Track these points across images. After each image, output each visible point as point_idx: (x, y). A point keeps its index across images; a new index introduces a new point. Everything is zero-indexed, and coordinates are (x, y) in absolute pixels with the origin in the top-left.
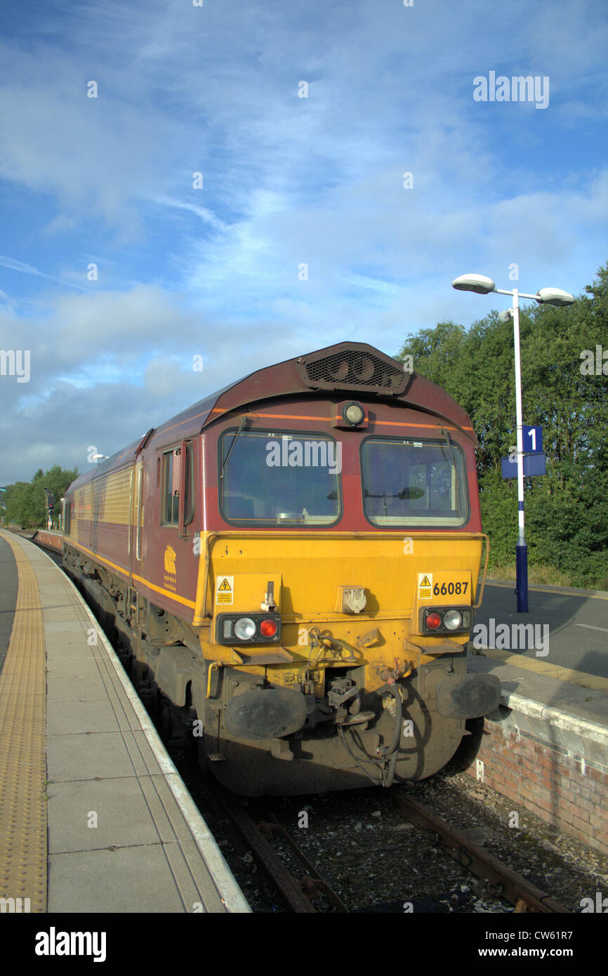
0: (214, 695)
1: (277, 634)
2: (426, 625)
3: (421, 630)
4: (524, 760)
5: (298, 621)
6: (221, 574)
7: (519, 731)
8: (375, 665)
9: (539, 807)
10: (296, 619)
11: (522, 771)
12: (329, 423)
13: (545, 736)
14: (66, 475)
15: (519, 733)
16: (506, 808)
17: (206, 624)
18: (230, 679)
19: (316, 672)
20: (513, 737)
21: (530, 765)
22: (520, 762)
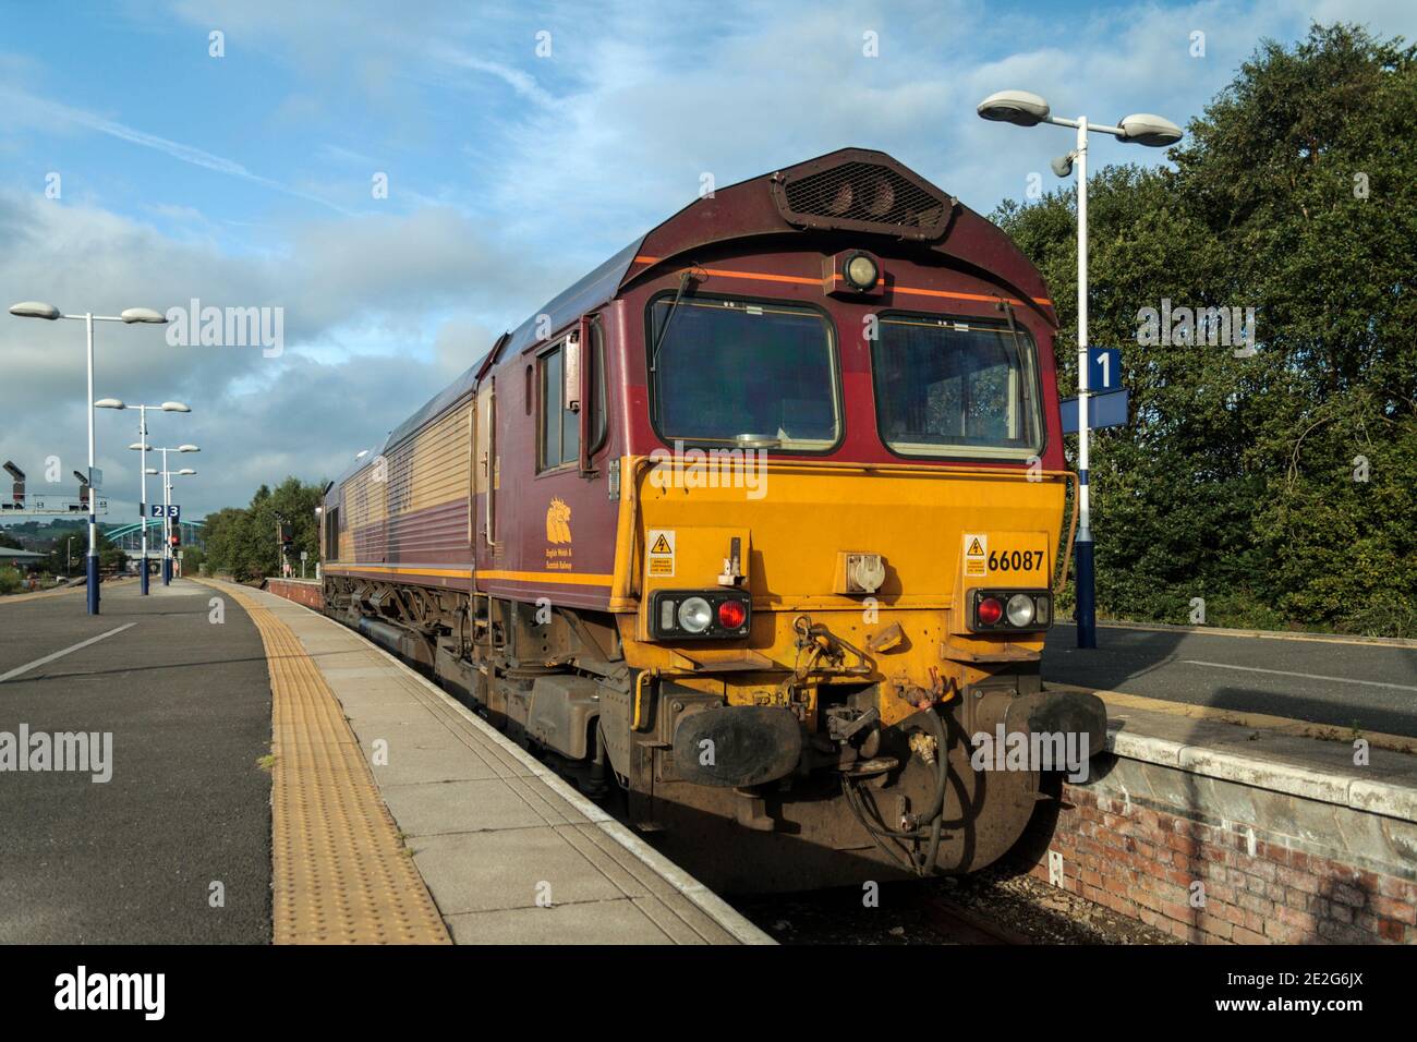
0: (643, 726)
1: (745, 624)
2: (978, 616)
3: (971, 625)
4: (1138, 844)
5: (775, 607)
6: (655, 526)
7: (1127, 797)
8: (896, 682)
9: (1167, 917)
10: (772, 603)
11: (1135, 863)
12: (820, 287)
13: (1178, 800)
14: (308, 493)
15: (1127, 800)
16: (1109, 922)
17: (630, 609)
18: (669, 699)
19: (804, 692)
20: (1117, 809)
21: (1149, 851)
22: (1131, 847)
